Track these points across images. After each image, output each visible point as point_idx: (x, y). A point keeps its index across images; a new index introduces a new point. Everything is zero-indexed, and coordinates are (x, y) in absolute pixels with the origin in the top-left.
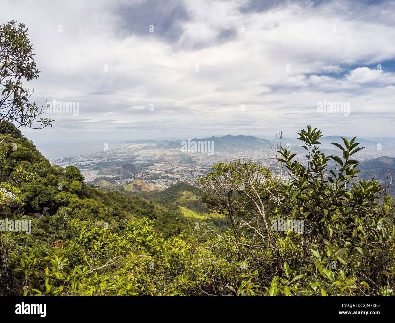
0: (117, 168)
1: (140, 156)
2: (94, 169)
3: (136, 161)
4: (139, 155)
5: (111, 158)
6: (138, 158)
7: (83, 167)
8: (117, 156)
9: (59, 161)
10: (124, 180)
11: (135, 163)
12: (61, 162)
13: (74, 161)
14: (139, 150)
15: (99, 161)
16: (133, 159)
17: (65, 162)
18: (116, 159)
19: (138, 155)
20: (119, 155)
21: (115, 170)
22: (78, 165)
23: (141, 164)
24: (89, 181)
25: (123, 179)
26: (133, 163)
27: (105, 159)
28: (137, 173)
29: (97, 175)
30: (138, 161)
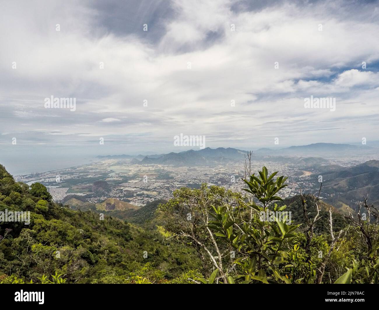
0: (88, 185)
1: (113, 172)
2: (63, 187)
3: (108, 177)
4: (112, 171)
5: (81, 174)
6: (110, 175)
7: (51, 184)
8: (89, 172)
9: (25, 177)
10: (96, 199)
11: (107, 179)
12: (26, 178)
13: (41, 178)
14: (112, 165)
15: (69, 177)
16: (105, 175)
17: (31, 178)
18: (87, 175)
19: (111, 171)
20: (90, 171)
21: (86, 188)
22: (45, 181)
23: (114, 181)
24: (58, 200)
25: (95, 197)
26: (106, 179)
27: (75, 176)
28: (111, 190)
29: (66, 193)
30: (111, 177)
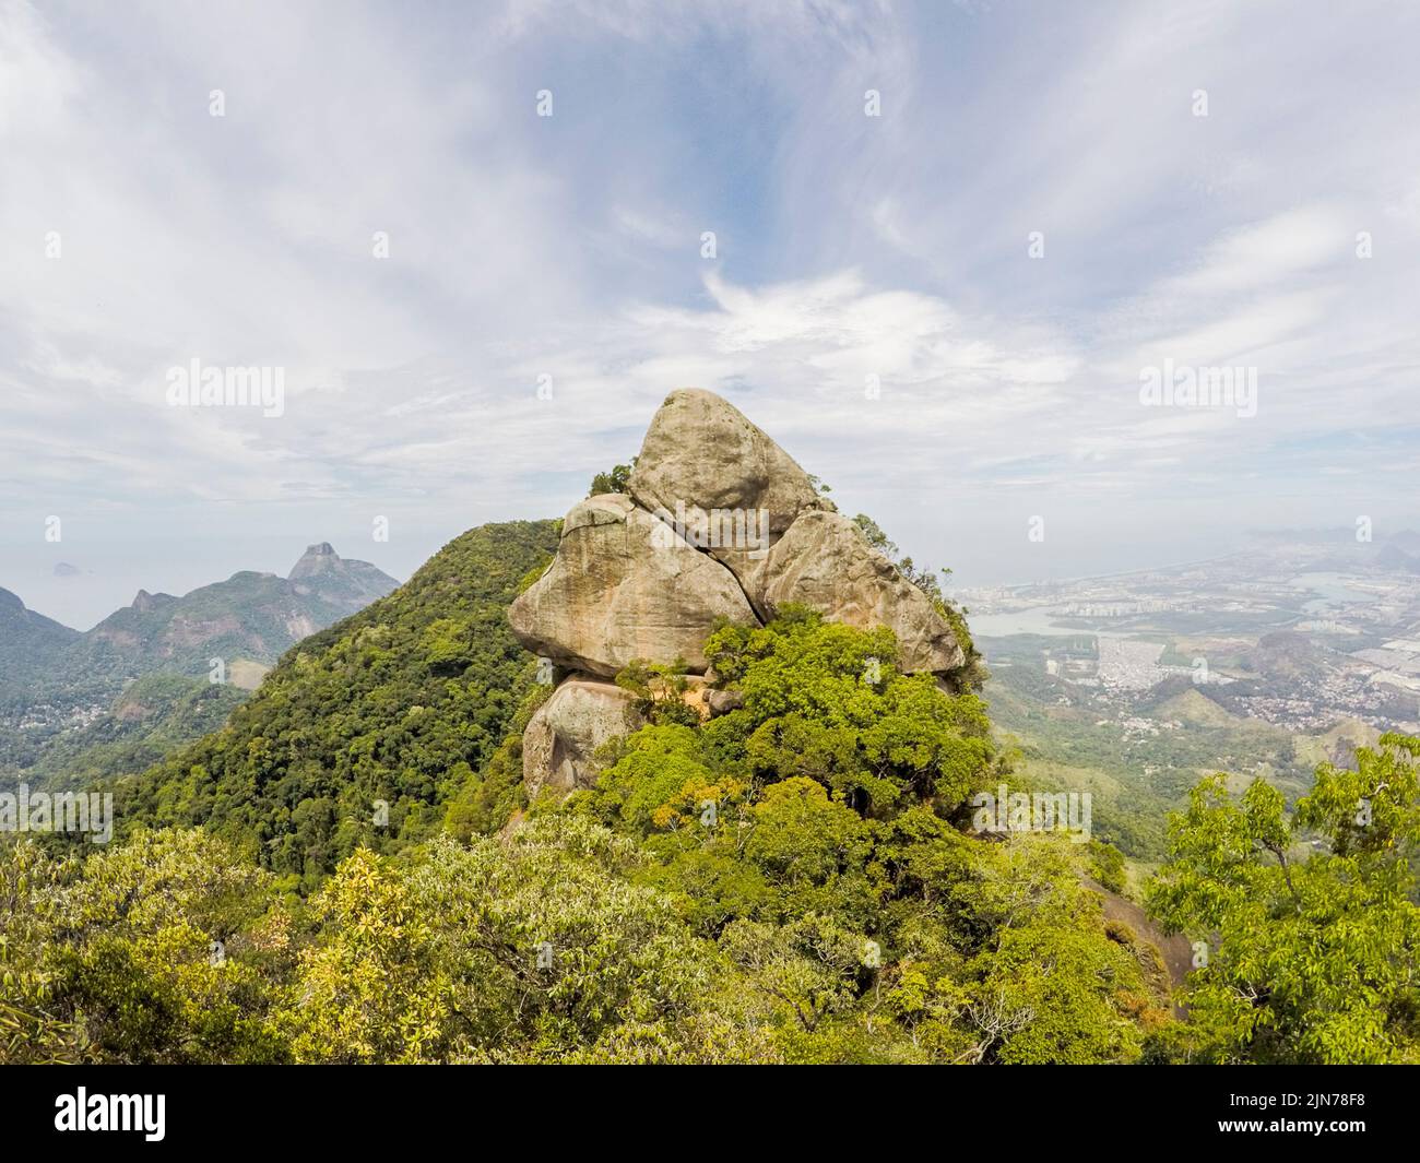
0: (1232, 640)
1: (1318, 597)
2: (1146, 638)
3: (1305, 619)
4: (1312, 594)
5: (1202, 597)
6: (1311, 607)
7: (1104, 622)
8: (1226, 589)
9: (1013, 594)
10: (1270, 703)
11: (1302, 627)
12: (1019, 595)
13: (1067, 598)
14: (1306, 570)
15: (1158, 604)
16: (1292, 607)
17: (1035, 597)
18: (1224, 602)
19: (1309, 591)
20: (1231, 586)
21: (1228, 652)
22: (1082, 612)
23: (1328, 636)
24: (1133, 687)
25: (1268, 695)
26: (1296, 625)
27: (1181, 601)
28: (1322, 674)
29: (1159, 663)
30: (1314, 619)
